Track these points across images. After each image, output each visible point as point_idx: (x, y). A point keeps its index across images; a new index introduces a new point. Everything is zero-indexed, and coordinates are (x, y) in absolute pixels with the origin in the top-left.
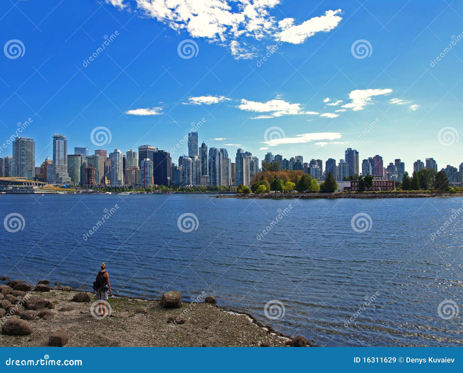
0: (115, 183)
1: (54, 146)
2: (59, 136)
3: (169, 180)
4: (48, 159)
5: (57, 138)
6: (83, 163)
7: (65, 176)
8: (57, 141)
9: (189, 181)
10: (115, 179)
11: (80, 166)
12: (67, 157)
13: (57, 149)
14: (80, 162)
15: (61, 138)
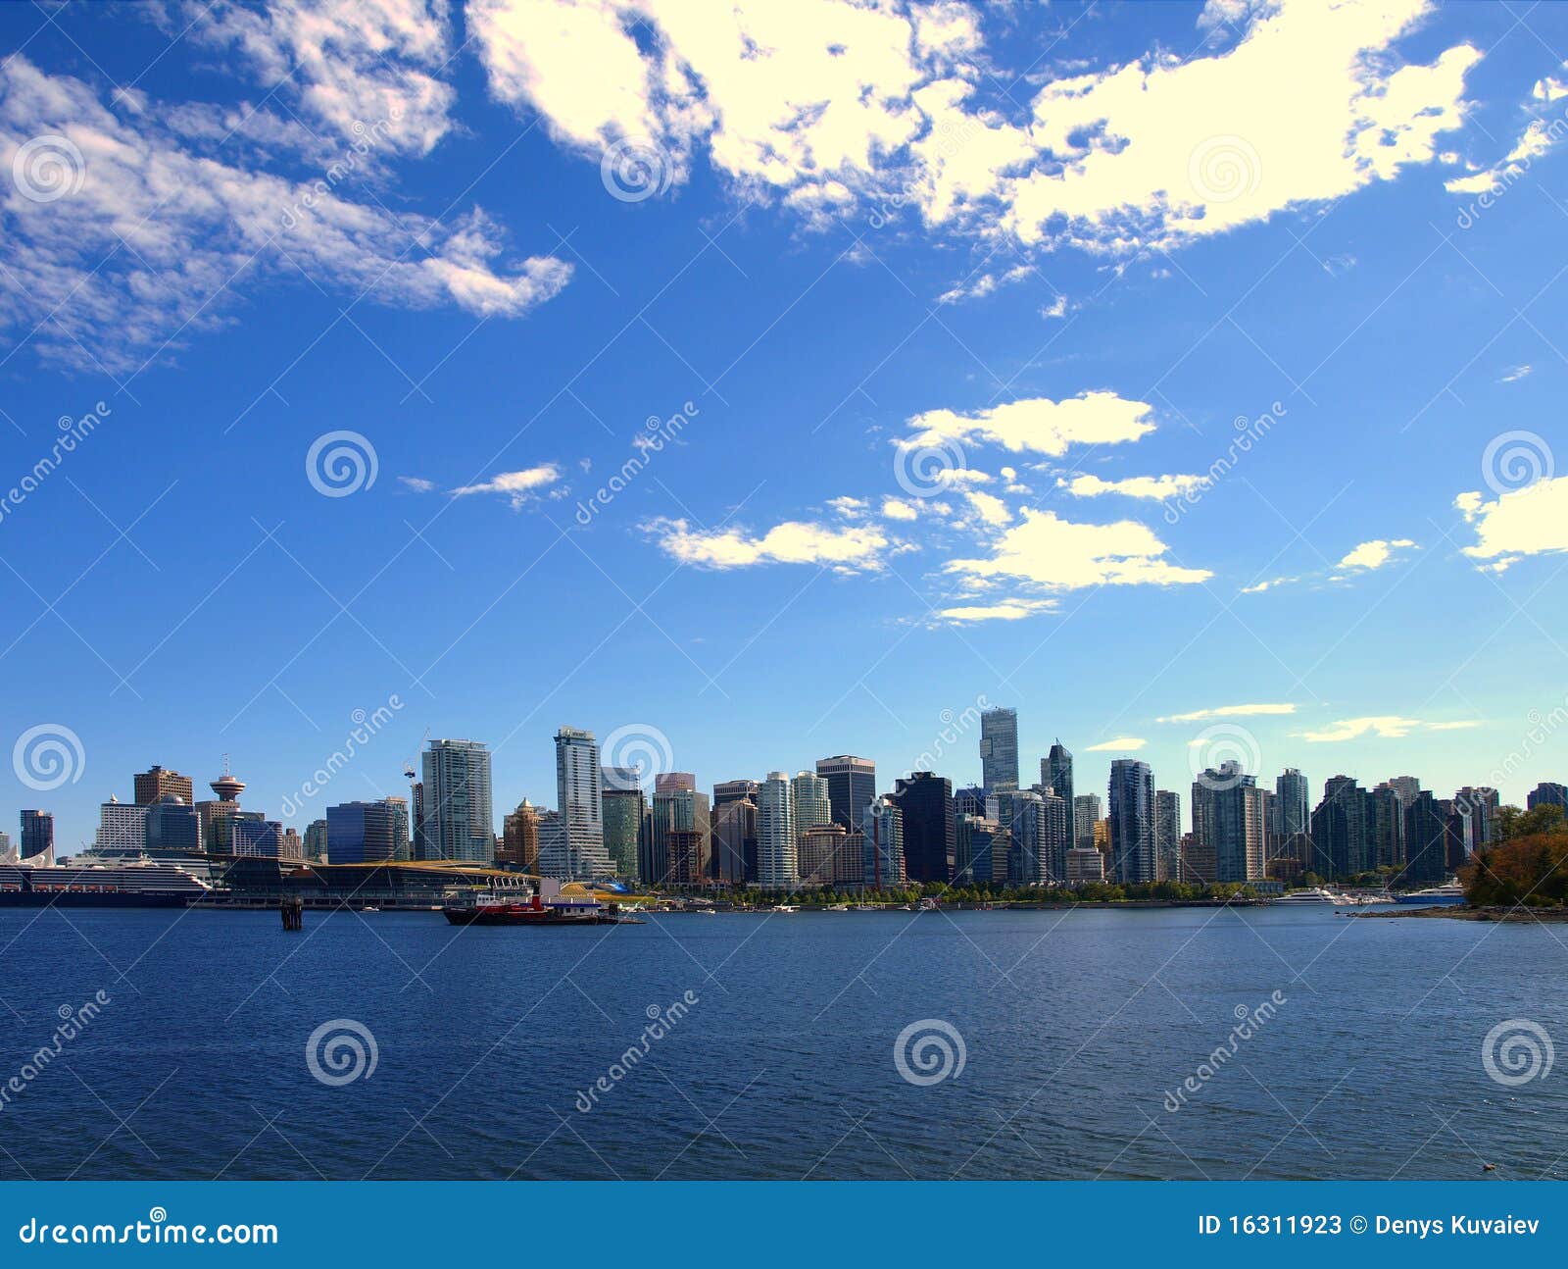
0: (774, 877)
1: (561, 766)
2: (574, 734)
3: (952, 866)
4: (528, 804)
5: (568, 739)
6: (644, 815)
7: (599, 860)
8: (570, 749)
9: (1036, 867)
10: (774, 866)
11: (637, 824)
12: (599, 799)
13: (570, 775)
14: (636, 813)
15: (581, 739)
